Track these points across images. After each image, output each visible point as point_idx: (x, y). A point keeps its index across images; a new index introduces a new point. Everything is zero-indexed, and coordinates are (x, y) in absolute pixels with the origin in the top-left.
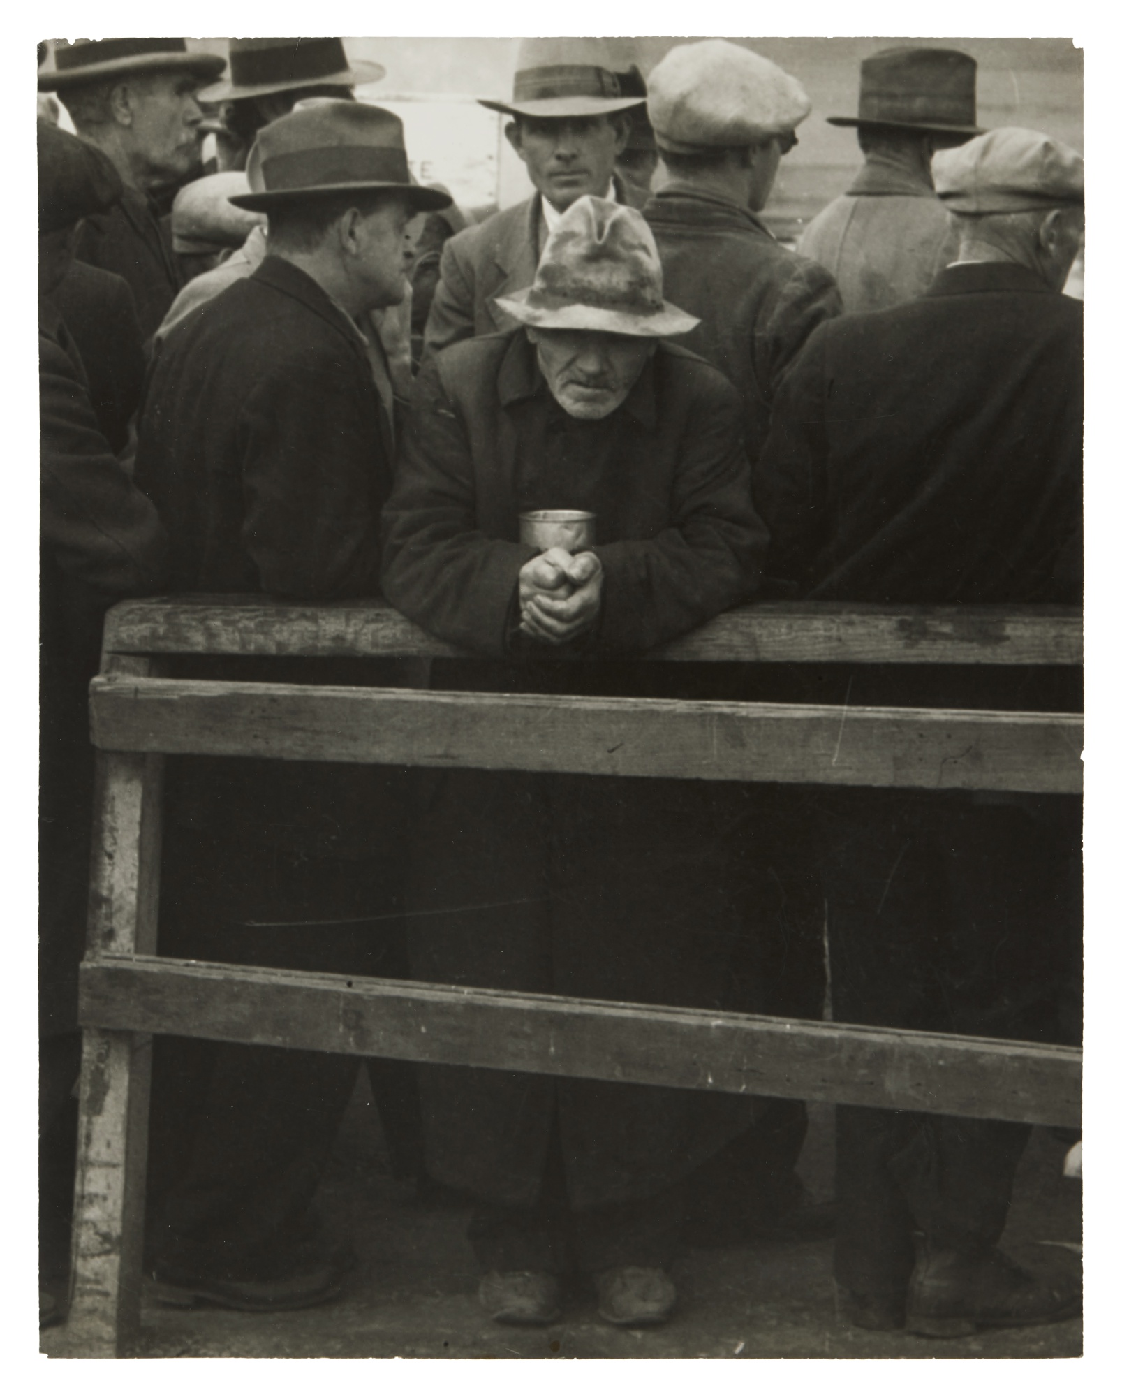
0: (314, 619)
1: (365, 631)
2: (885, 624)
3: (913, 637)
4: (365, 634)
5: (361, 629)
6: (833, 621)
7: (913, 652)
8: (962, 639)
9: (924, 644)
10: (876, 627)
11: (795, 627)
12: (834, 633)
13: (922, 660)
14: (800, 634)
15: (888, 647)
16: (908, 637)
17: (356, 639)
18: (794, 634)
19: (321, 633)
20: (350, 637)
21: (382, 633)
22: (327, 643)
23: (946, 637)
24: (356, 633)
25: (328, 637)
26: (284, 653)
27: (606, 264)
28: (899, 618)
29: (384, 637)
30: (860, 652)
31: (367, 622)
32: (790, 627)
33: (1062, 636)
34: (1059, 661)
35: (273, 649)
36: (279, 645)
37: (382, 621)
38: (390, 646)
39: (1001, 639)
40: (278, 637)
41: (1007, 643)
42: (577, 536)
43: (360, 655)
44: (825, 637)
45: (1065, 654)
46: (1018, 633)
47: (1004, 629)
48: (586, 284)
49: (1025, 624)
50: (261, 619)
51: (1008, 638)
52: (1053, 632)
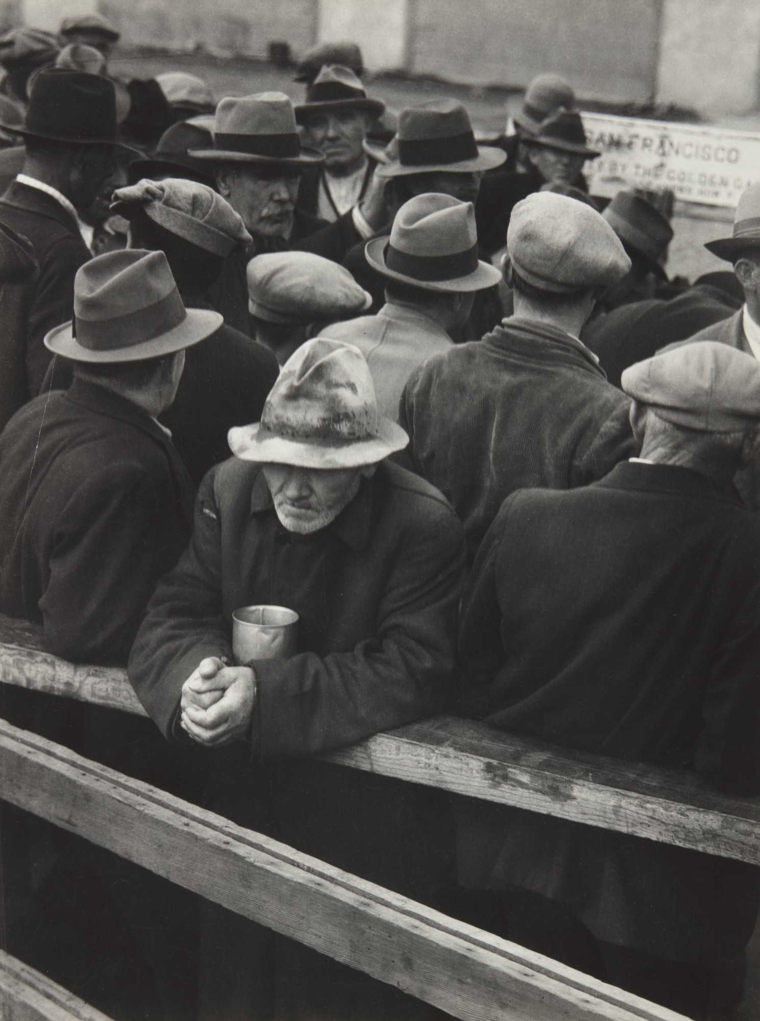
0: (52, 665)
1: (87, 682)
2: (476, 763)
3: (497, 779)
4: (87, 684)
5: (84, 680)
6: (434, 752)
7: (496, 792)
8: (537, 791)
9: (506, 787)
10: (467, 764)
11: (402, 750)
12: (433, 761)
13: (503, 801)
14: (405, 756)
15: (476, 784)
16: (492, 779)
17: (80, 687)
18: (401, 756)
19: (57, 677)
20: (77, 684)
21: (98, 686)
22: (62, 687)
23: (522, 785)
24: (81, 682)
25: (61, 681)
26: (31, 688)
27: (303, 402)
28: (487, 760)
29: (100, 690)
30: (453, 783)
31: (89, 675)
32: (398, 749)
33: (620, 807)
34: (617, 828)
35: (24, 684)
36: (29, 681)
37: (99, 677)
38: (103, 698)
39: (570, 797)
40: (28, 674)
41: (574, 802)
42: (274, 639)
43: (83, 700)
44: (426, 763)
45: (622, 823)
46: (583, 796)
47: (572, 789)
48: (285, 420)
49: (589, 788)
50: (18, 657)
51: (574, 798)
52: (612, 802)
